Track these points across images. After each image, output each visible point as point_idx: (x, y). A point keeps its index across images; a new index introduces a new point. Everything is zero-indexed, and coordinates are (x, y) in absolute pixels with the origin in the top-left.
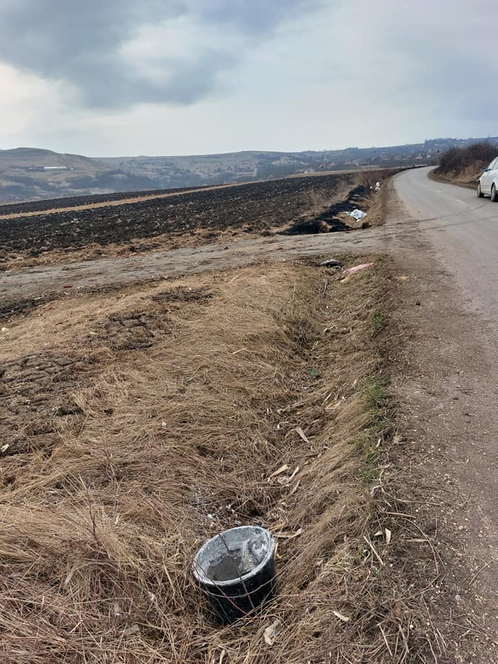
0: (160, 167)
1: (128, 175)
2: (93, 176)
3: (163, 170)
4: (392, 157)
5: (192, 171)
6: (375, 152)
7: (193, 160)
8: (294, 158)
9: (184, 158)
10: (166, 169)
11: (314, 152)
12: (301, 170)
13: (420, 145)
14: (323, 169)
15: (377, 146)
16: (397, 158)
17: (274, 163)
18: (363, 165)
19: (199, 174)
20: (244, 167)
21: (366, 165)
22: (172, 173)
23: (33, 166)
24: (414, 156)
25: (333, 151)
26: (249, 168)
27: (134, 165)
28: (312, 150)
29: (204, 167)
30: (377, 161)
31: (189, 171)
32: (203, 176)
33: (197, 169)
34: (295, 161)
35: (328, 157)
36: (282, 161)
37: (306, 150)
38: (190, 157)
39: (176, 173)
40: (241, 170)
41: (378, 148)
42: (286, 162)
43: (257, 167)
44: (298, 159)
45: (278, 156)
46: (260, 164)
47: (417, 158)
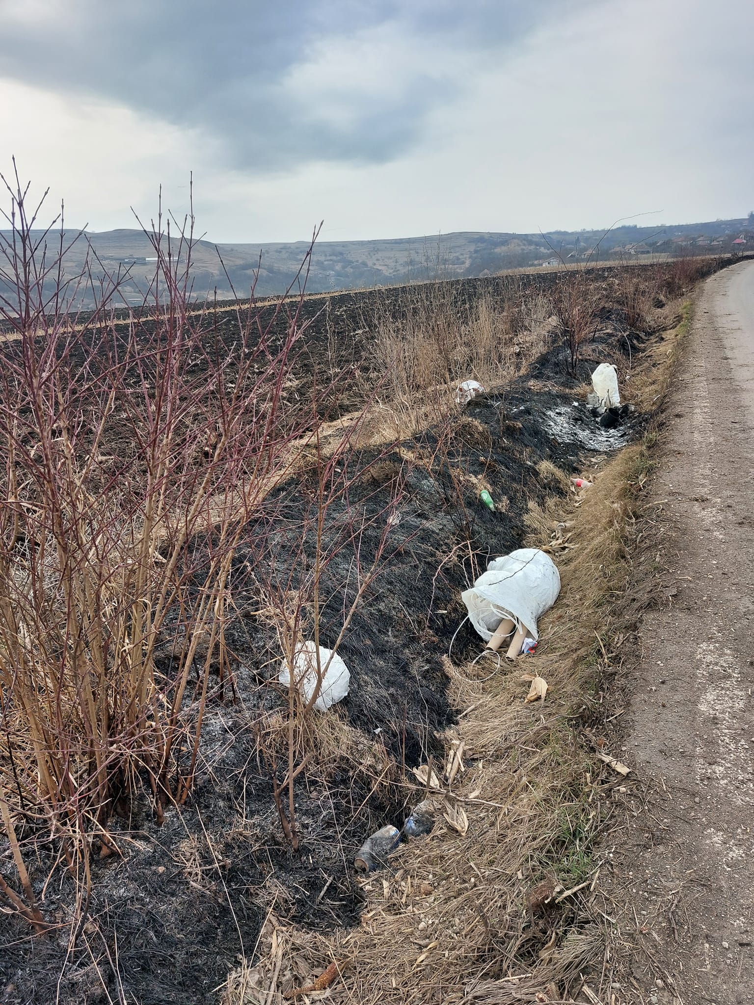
0: (322, 258)
1: (270, 270)
2: (216, 272)
3: (326, 263)
4: (694, 239)
5: (370, 264)
6: (665, 232)
7: (375, 246)
8: (530, 242)
9: (362, 244)
10: (331, 260)
11: (565, 233)
12: (536, 262)
13: (741, 221)
14: (574, 259)
15: (668, 224)
16: (701, 242)
17: (498, 250)
18: (643, 253)
19: (380, 268)
20: (452, 256)
21: (648, 252)
22: (338, 267)
23: (131, 257)
24: (732, 237)
25: (597, 231)
26: (458, 259)
27: (284, 255)
28: (563, 230)
29: (390, 258)
30: (666, 247)
31: (365, 264)
32: (386, 272)
33: (378, 260)
34: (532, 247)
35: (587, 240)
36: (511, 246)
37: (553, 230)
38: (370, 242)
39: (344, 267)
40: (445, 261)
41: (670, 227)
42: (517, 248)
43: (470, 257)
44: (537, 244)
45: (505, 239)
46: (476, 252)
47: (737, 241)
